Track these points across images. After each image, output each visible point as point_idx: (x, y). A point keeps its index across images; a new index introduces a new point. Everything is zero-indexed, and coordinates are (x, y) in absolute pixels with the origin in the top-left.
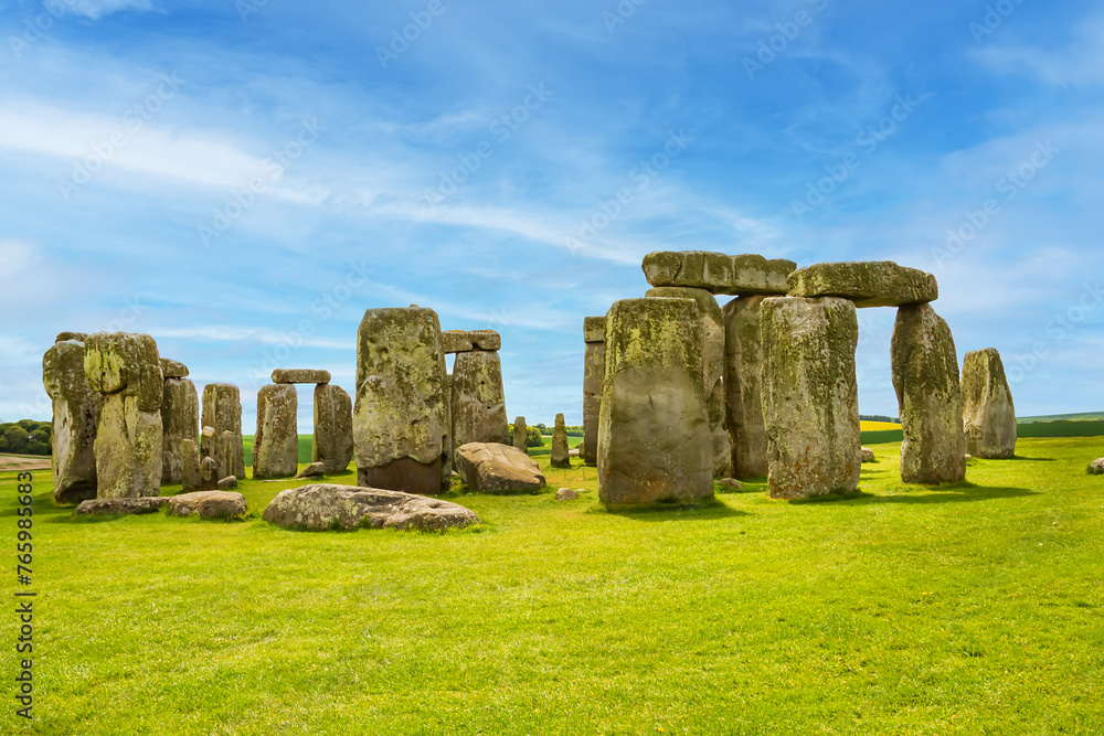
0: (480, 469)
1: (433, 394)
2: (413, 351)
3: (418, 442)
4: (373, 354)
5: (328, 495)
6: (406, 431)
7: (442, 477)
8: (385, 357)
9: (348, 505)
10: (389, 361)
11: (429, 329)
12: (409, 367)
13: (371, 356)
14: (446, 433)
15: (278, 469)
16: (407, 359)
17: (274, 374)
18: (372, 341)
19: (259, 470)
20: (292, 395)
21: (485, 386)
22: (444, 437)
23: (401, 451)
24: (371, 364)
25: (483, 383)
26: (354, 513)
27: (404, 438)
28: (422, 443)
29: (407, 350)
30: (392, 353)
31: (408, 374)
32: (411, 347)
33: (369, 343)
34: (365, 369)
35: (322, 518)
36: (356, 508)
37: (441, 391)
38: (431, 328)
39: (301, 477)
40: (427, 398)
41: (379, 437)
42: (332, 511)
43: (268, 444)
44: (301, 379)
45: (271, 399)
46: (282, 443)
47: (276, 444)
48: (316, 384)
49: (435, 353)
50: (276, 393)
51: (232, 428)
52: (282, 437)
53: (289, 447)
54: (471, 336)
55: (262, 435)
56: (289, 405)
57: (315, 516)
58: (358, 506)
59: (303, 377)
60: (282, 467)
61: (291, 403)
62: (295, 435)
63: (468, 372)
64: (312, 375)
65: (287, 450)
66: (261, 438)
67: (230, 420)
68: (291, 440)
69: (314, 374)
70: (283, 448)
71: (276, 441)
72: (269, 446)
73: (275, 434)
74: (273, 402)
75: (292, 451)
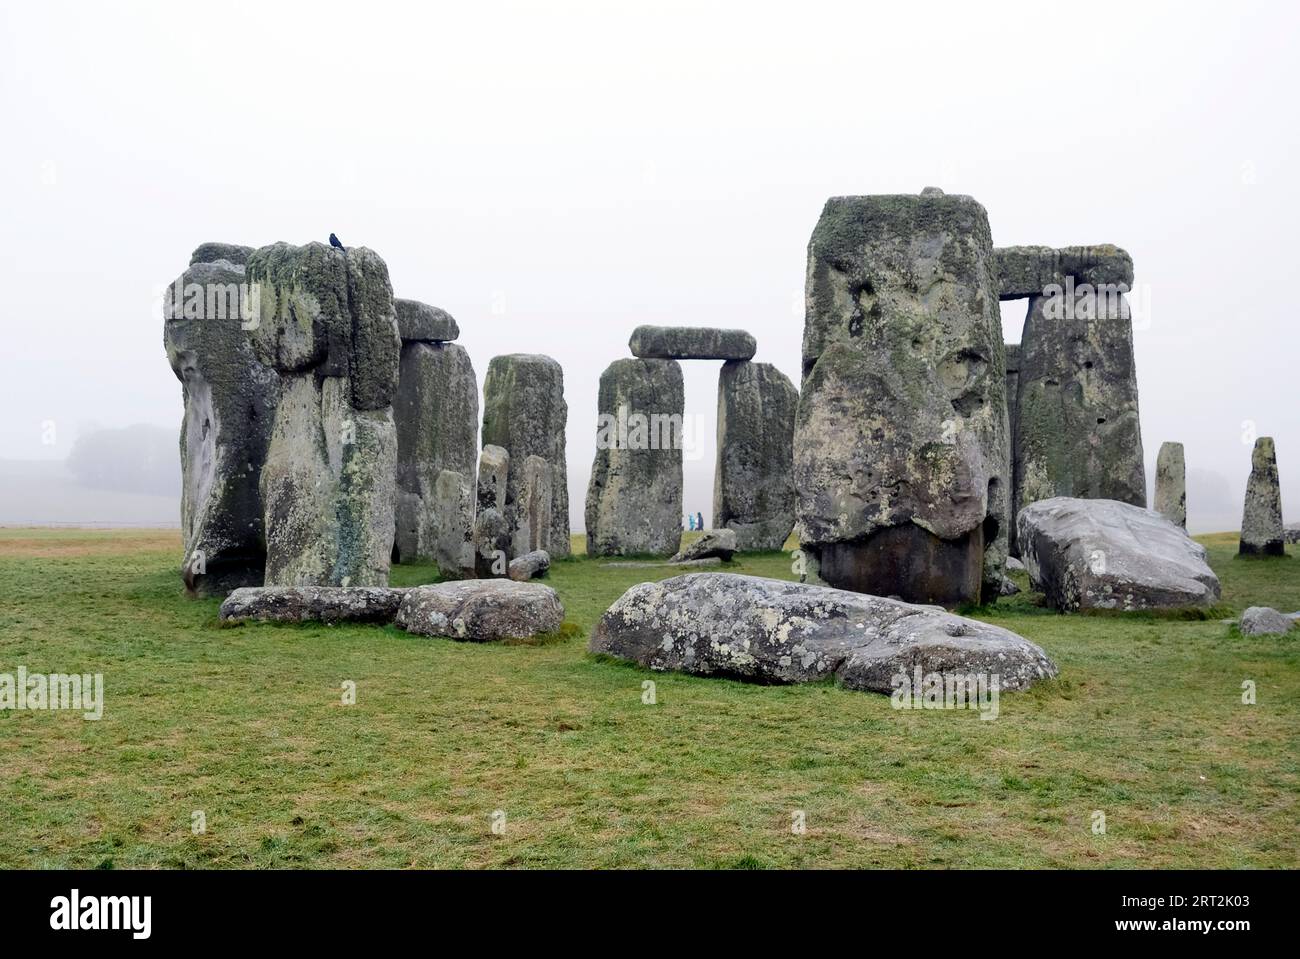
0: (1072, 553)
1: (970, 385)
2: (927, 292)
3: (933, 491)
4: (842, 298)
5: (730, 598)
6: (909, 465)
8: (867, 303)
9: (770, 620)
10: (876, 313)
11: (963, 243)
12: (919, 328)
13: (837, 301)
14: (997, 473)
15: (639, 539)
16: (916, 310)
17: (634, 337)
18: (839, 267)
19: (599, 540)
20: (676, 384)
21: (1093, 372)
22: (993, 482)
23: (895, 510)
24: (836, 319)
25: (1089, 365)
26: (783, 637)
27: (905, 482)
28: (944, 493)
29: (916, 289)
30: (883, 295)
31: (916, 341)
32: (923, 284)
33: (833, 274)
34: (823, 329)
35: (716, 646)
36: (787, 627)
37: (987, 382)
38: (971, 242)
39: (686, 557)
40: (957, 394)
41: (850, 478)
42: (735, 632)
43: (620, 486)
44: (693, 349)
45: (629, 390)
46: (649, 486)
47: (637, 487)
48: (724, 361)
49: (978, 297)
50: (638, 379)
51: (545, 451)
52: (649, 472)
53: (663, 493)
54: (1065, 259)
55: (608, 466)
56: (665, 405)
57: (700, 640)
58: (791, 623)
59: (696, 346)
60: (648, 537)
61: (669, 400)
62: (676, 468)
63: (1056, 341)
64: (715, 341)
65: (659, 501)
66: (606, 472)
67: (540, 432)
68: (669, 479)
69: (720, 338)
70: (651, 495)
71: (637, 478)
72: (621, 490)
73: (635, 465)
74: (631, 398)
75: (670, 502)
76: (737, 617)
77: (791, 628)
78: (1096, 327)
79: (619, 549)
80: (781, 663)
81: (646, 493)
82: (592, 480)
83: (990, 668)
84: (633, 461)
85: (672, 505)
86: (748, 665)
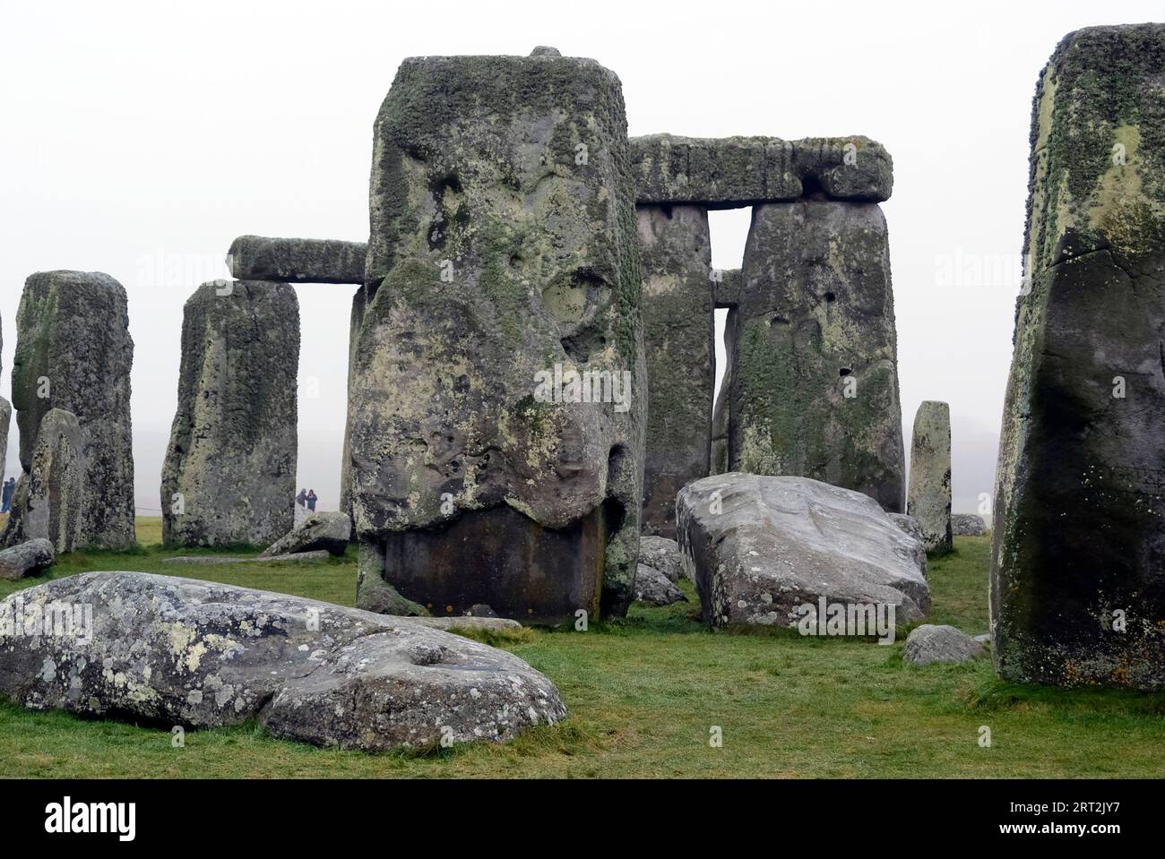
0: (724, 549)
1: (588, 318)
2: (534, 190)
3: (533, 462)
4: (417, 194)
6: (502, 426)
7: (607, 570)
8: (452, 203)
9: (179, 638)
10: (463, 217)
11: (582, 123)
12: (520, 239)
13: (413, 201)
14: (622, 438)
15: (233, 524)
16: (517, 214)
17: (233, 251)
18: (416, 154)
19: (179, 526)
20: (289, 316)
21: (835, 307)
22: (616, 451)
23: (484, 488)
24: (411, 225)
25: (830, 297)
26: (193, 662)
27: (497, 449)
28: (547, 465)
29: (517, 186)
30: (473, 193)
31: (515, 258)
32: (527, 178)
33: (407, 163)
34: (393, 239)
35: (108, 674)
36: (199, 649)
37: (612, 314)
38: (591, 122)
40: (569, 330)
41: (426, 444)
42: (134, 656)
43: (208, 452)
44: (313, 268)
45: (223, 323)
46: (249, 453)
47: (232, 454)
48: (356, 287)
49: (601, 198)
50: (236, 308)
51: (100, 403)
52: (249, 434)
53: (269, 462)
54: (800, 155)
55: (192, 426)
56: (272, 343)
57: (90, 666)
58: (206, 644)
59: (318, 265)
60: (247, 522)
61: (278, 337)
62: (287, 429)
63: (787, 264)
64: (345, 258)
65: (263, 473)
66: (189, 433)
67: (93, 377)
68: (276, 444)
69: (351, 255)
70: (251, 466)
71: (230, 443)
72: (209, 458)
73: (229, 424)
74: (225, 332)
75: (278, 474)
76: (137, 634)
77: (205, 650)
78: (839, 247)
79: (205, 538)
80: (190, 699)
81: (244, 462)
82: (171, 443)
83: (456, 709)
84: (225, 419)
85: (281, 480)
86: (149, 702)
